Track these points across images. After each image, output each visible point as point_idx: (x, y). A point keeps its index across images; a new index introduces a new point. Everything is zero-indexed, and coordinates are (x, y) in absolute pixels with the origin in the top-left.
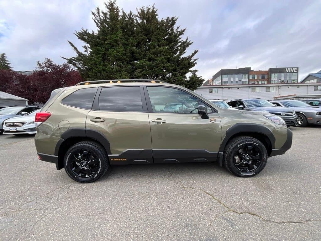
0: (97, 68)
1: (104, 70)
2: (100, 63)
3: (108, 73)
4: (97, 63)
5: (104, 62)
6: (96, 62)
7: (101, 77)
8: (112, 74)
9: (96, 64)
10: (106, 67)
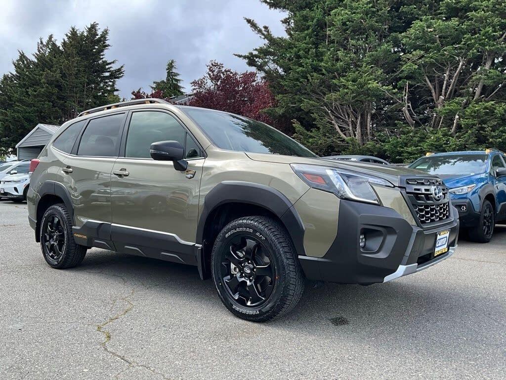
0: (301, 65)
1: (316, 69)
2: (307, 51)
3: (323, 74)
4: (301, 53)
5: (316, 48)
6: (299, 50)
7: (307, 88)
8: (334, 77)
9: (299, 57)
10: (322, 60)
